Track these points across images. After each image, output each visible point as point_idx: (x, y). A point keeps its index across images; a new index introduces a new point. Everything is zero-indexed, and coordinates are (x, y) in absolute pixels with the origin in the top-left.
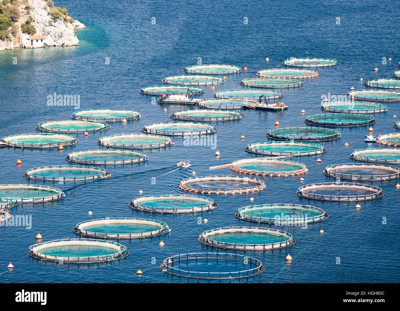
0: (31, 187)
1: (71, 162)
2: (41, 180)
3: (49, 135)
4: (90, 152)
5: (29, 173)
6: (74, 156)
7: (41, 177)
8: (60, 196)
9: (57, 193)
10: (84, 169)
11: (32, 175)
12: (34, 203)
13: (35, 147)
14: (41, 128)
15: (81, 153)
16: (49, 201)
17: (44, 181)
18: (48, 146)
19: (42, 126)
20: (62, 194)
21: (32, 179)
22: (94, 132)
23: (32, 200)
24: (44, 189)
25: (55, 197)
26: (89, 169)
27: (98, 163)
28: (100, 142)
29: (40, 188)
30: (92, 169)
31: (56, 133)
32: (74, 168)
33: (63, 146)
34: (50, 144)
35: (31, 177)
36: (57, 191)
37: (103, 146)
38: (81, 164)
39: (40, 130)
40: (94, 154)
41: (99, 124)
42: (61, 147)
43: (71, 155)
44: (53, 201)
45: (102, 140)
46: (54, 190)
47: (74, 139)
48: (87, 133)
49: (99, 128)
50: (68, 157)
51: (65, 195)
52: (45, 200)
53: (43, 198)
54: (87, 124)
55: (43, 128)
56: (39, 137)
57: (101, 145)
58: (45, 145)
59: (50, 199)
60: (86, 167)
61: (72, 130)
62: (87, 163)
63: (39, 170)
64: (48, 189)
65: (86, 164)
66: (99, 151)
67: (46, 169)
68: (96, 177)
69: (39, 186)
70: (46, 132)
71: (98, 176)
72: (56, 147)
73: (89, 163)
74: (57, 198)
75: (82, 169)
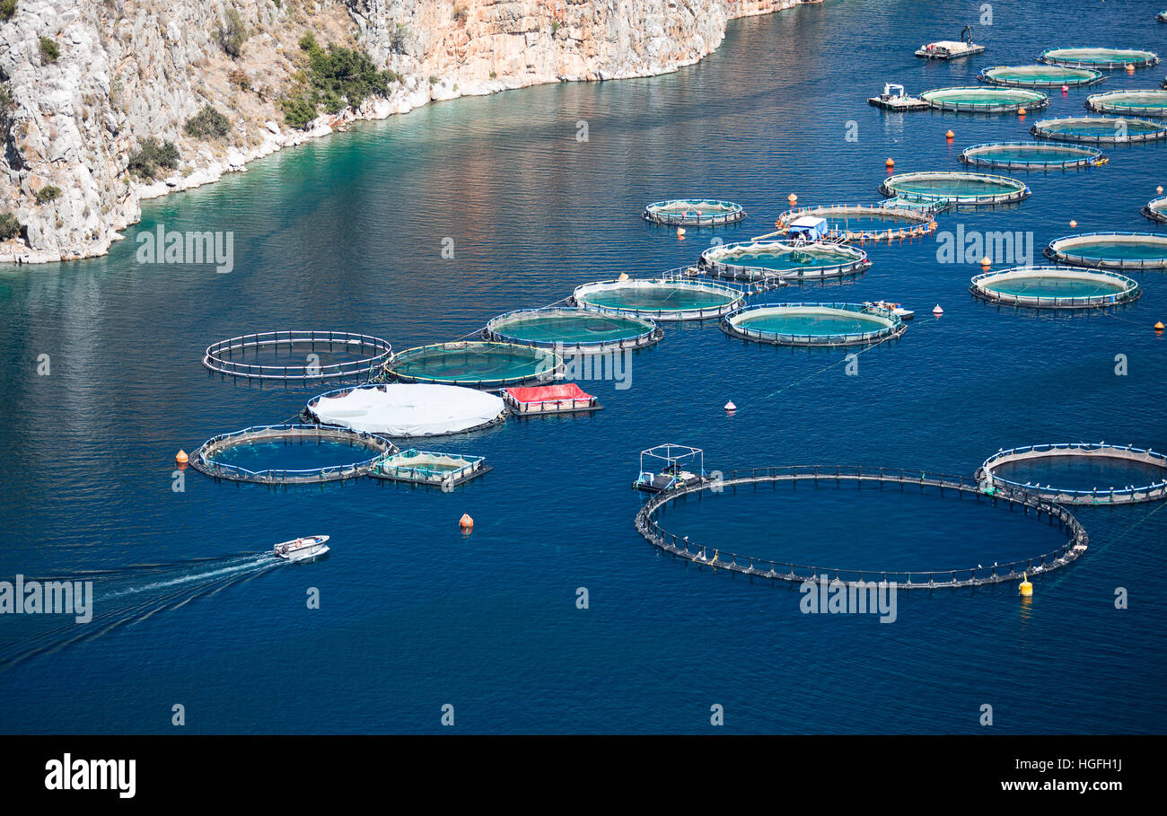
0: (973, 176)
1: (1041, 137)
2: (986, 166)
3: (999, 89)
4: (1071, 120)
5: (967, 153)
6: (1043, 126)
7: (987, 161)
8: (1022, 194)
9: (1017, 189)
10: (1061, 148)
11: (972, 156)
12: (977, 205)
13: (978, 110)
14: (987, 77)
15: (1056, 121)
16: (1003, 203)
17: (993, 168)
18: (1000, 109)
19: (988, 74)
20: (1025, 191)
21: (972, 164)
22: (1078, 86)
23: (974, 200)
24: (995, 181)
25: (1014, 195)
26: (1071, 149)
27: (1086, 139)
28: (1088, 103)
29: (987, 179)
30: (1076, 149)
31: (1012, 86)
32: (1045, 147)
33: (1025, 109)
34: (1004, 106)
35: (970, 161)
36: (1016, 186)
37: (1094, 110)
38: (1055, 140)
39: (985, 82)
40: (1078, 123)
41: (1087, 73)
42: (1022, 111)
43: (1038, 125)
44: (1009, 202)
45: (1091, 101)
46: (1012, 183)
47: (1043, 98)
48: (1066, 88)
49: (1088, 80)
50: (1034, 129)
51: (1030, 193)
52: (996, 200)
53: (994, 197)
54: (1064, 72)
55: (991, 79)
56: (983, 91)
57: (1090, 110)
58: (995, 107)
59: (1005, 198)
60: (1065, 146)
61: (1040, 82)
62: (1067, 138)
63: (984, 149)
64: (1002, 180)
65: (1065, 141)
66: (1086, 119)
67: (996, 147)
68: (1082, 163)
69: (985, 176)
70: (995, 84)
71: (1086, 161)
72: (1014, 111)
73: (1071, 139)
74: (1017, 196)
75: (1057, 148)
